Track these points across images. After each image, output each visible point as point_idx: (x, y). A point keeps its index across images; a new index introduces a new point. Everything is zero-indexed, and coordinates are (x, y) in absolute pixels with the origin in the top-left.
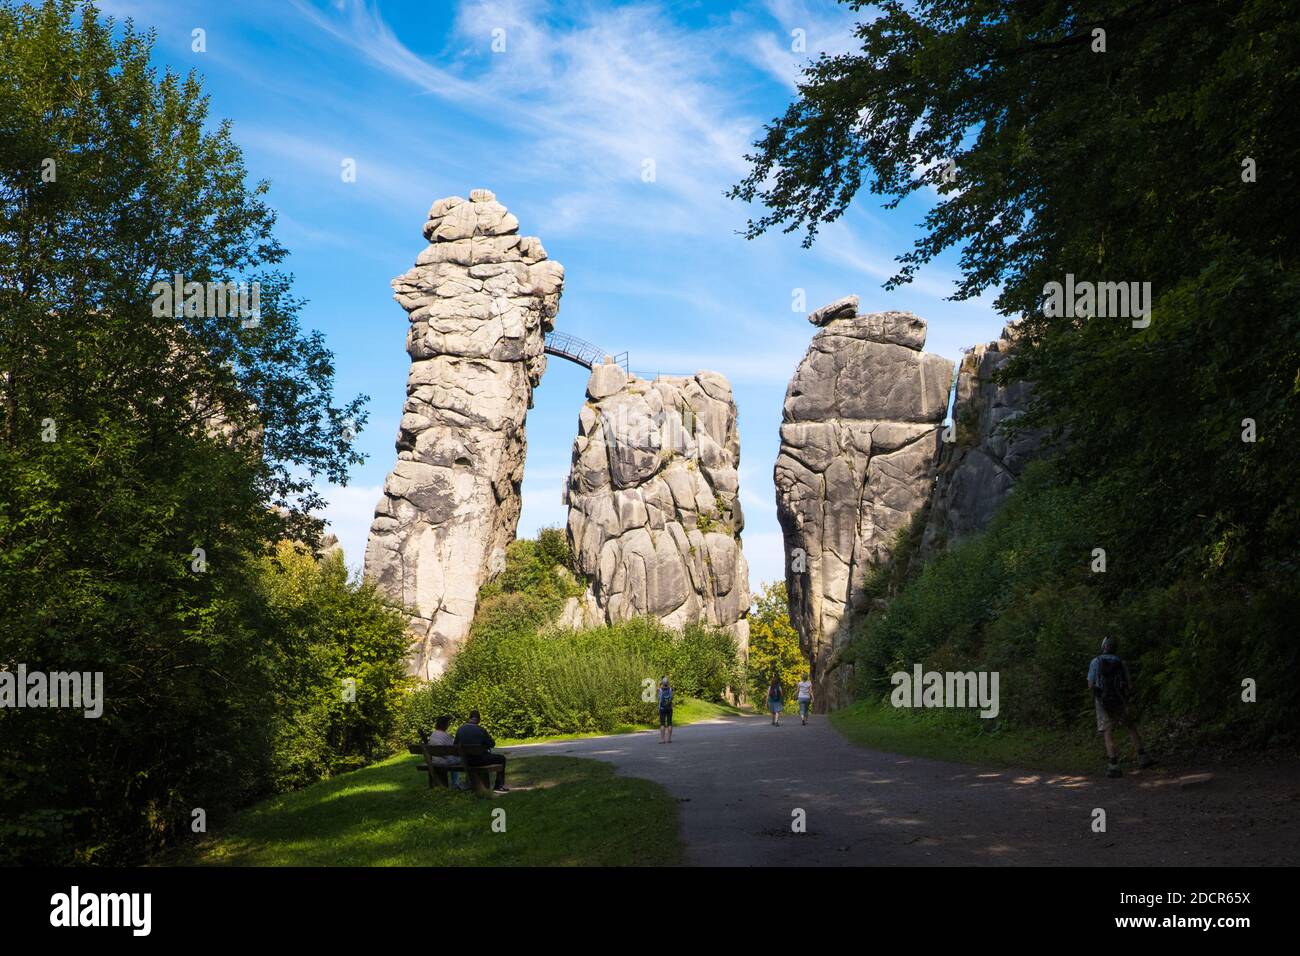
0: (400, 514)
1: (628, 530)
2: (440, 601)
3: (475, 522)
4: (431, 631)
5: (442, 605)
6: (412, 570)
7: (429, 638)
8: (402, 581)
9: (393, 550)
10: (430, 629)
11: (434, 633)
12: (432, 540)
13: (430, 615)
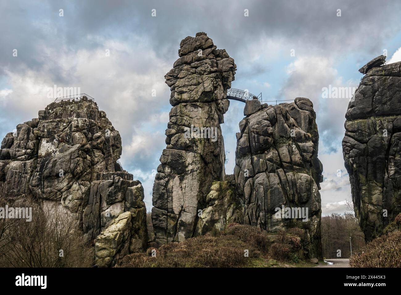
0: (165, 171)
1: (257, 173)
2: (182, 207)
3: (195, 173)
4: (179, 220)
5: (183, 209)
6: (171, 194)
7: (178, 222)
8: (167, 199)
9: (163, 186)
10: (178, 219)
11: (180, 221)
12: (178, 182)
13: (178, 213)
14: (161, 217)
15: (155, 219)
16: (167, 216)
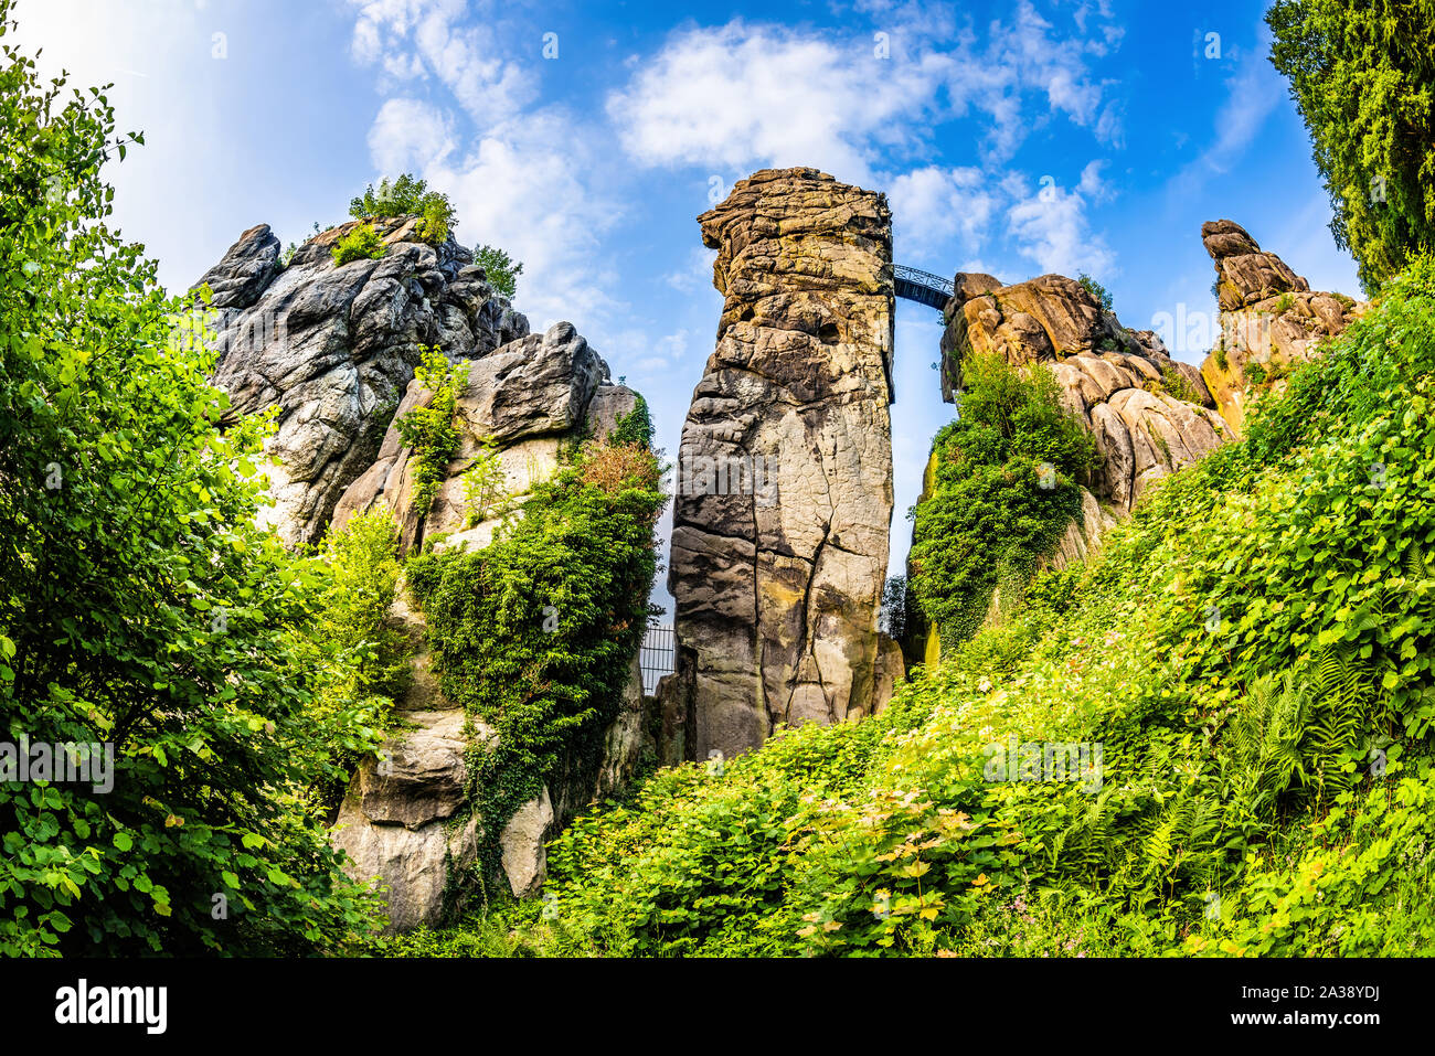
0: (741, 390)
2: (827, 529)
4: (817, 582)
5: (830, 536)
7: (814, 594)
9: (732, 441)
10: (811, 578)
11: (822, 587)
12: (799, 429)
13: (812, 552)
14: (723, 570)
15: (688, 577)
16: (755, 565)
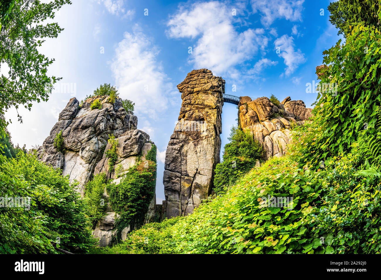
0: (180, 137)
1: (272, 132)
2: (197, 170)
3: (210, 139)
5: (198, 172)
6: (185, 158)
7: (193, 185)
8: (181, 162)
9: (177, 150)
10: (193, 181)
11: (195, 183)
12: (193, 146)
13: (193, 175)
14: (174, 180)
15: (166, 181)
16: (181, 178)
